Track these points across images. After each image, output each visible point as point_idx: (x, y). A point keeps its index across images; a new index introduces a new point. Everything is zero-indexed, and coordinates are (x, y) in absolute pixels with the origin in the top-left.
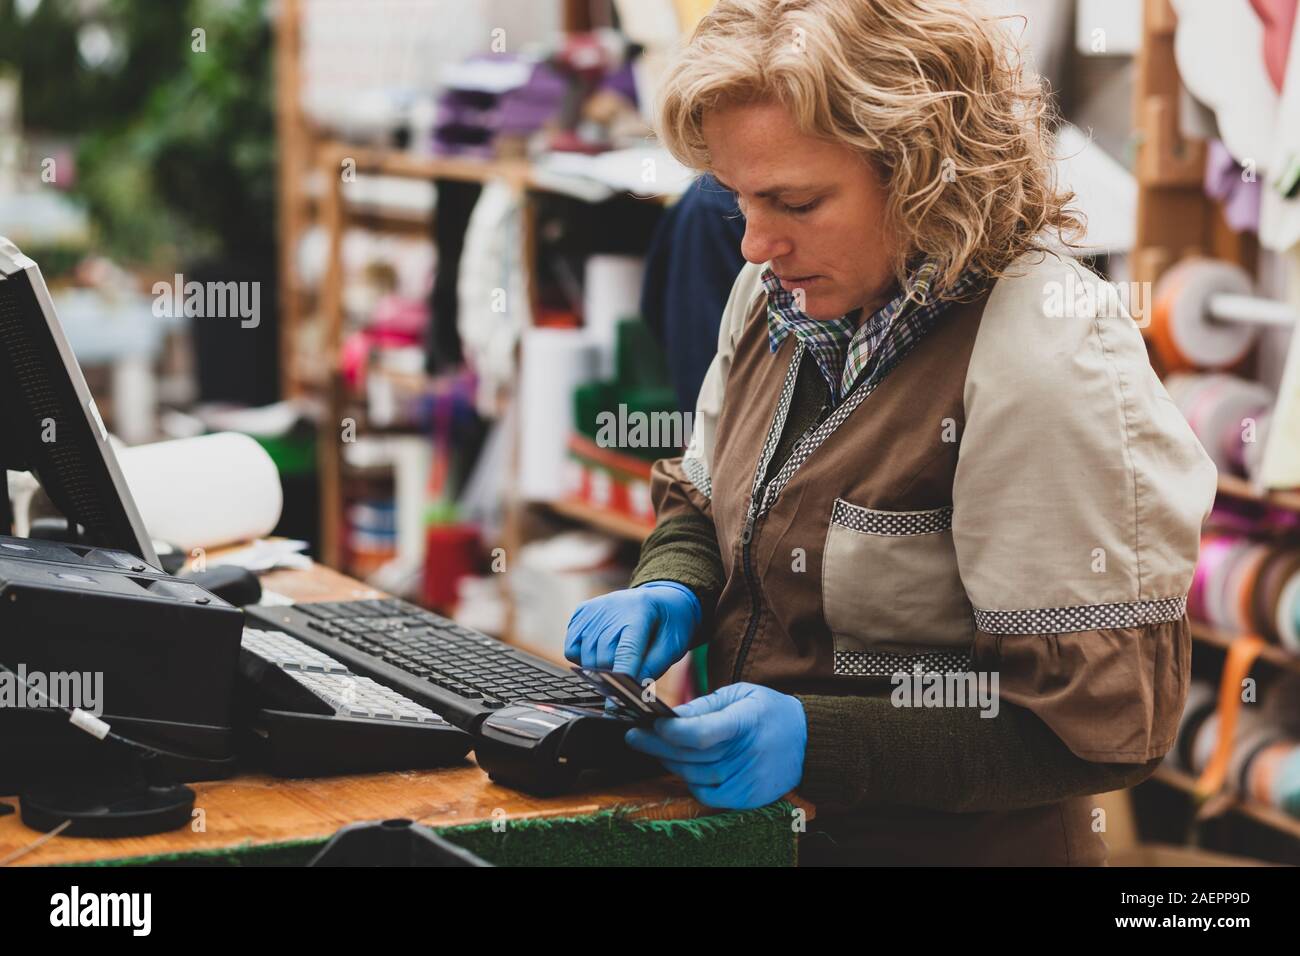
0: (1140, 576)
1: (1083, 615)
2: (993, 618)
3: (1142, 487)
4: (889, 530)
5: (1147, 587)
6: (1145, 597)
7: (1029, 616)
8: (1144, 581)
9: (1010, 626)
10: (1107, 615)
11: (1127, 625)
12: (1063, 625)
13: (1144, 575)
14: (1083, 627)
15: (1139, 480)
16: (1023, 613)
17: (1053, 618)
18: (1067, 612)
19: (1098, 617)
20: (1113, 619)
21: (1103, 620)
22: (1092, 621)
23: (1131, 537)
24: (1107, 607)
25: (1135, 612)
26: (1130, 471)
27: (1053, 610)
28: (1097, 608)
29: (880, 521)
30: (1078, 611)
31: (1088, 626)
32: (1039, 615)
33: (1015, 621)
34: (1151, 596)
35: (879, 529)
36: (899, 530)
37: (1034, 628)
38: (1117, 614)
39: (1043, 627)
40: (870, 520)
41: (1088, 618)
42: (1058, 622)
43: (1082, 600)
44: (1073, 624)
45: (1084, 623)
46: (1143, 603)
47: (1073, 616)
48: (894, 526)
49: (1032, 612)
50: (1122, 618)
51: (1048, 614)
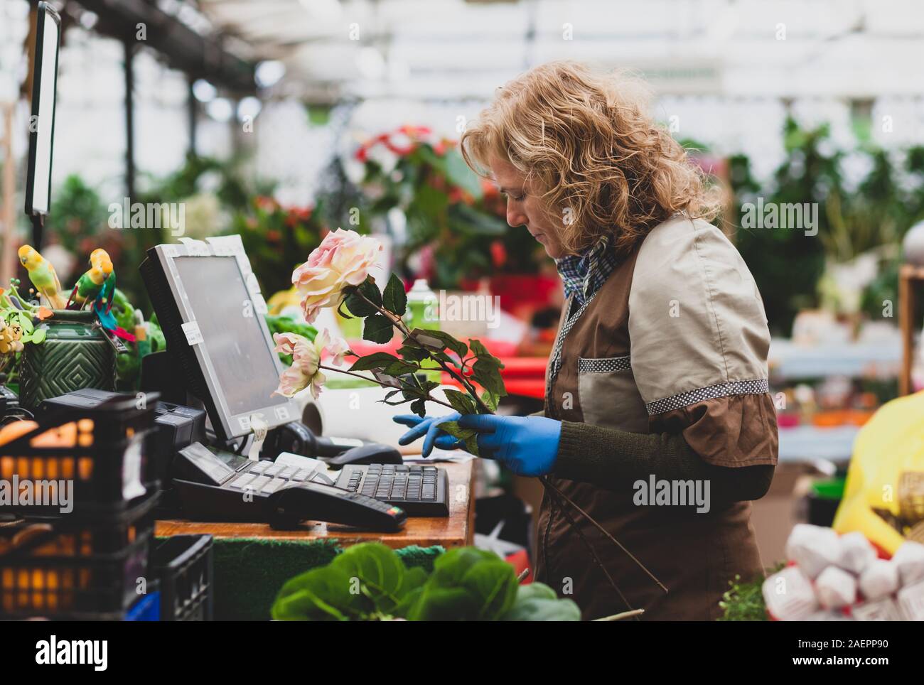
0: (726, 368)
1: (698, 394)
2: (654, 406)
3: (720, 320)
4: (605, 369)
5: (732, 374)
6: (731, 380)
7: (671, 400)
8: (729, 371)
9: (664, 407)
10: (711, 392)
11: (723, 395)
12: (688, 401)
13: (729, 367)
14: (699, 400)
15: (718, 318)
16: (668, 399)
17: (682, 398)
18: (690, 394)
19: (705, 393)
20: (714, 393)
21: (708, 395)
22: (703, 396)
23: (719, 348)
24: (710, 387)
25: (726, 388)
26: (712, 313)
27: (682, 394)
28: (705, 389)
29: (600, 365)
30: (695, 392)
31: (701, 399)
32: (676, 399)
33: (665, 404)
34: (736, 380)
35: (600, 369)
36: (610, 368)
37: (675, 406)
38: (717, 390)
39: (679, 404)
40: (596, 365)
41: (700, 395)
42: (686, 400)
43: (697, 386)
44: (693, 400)
45: (699, 398)
46: (731, 383)
47: (693, 395)
48: (607, 366)
49: (672, 398)
50: (719, 392)
51: (680, 397)
